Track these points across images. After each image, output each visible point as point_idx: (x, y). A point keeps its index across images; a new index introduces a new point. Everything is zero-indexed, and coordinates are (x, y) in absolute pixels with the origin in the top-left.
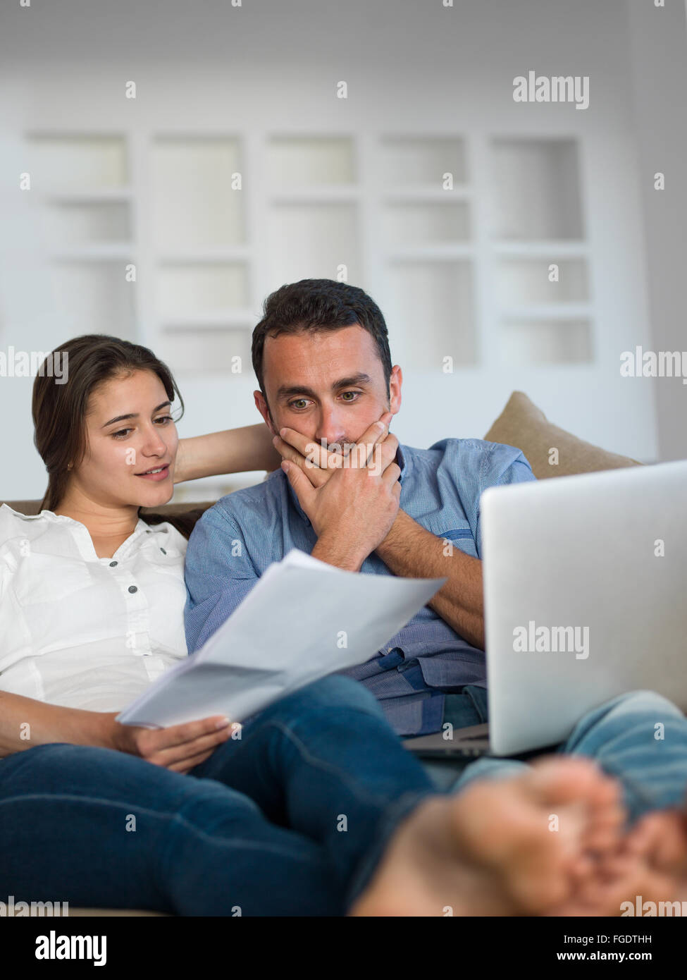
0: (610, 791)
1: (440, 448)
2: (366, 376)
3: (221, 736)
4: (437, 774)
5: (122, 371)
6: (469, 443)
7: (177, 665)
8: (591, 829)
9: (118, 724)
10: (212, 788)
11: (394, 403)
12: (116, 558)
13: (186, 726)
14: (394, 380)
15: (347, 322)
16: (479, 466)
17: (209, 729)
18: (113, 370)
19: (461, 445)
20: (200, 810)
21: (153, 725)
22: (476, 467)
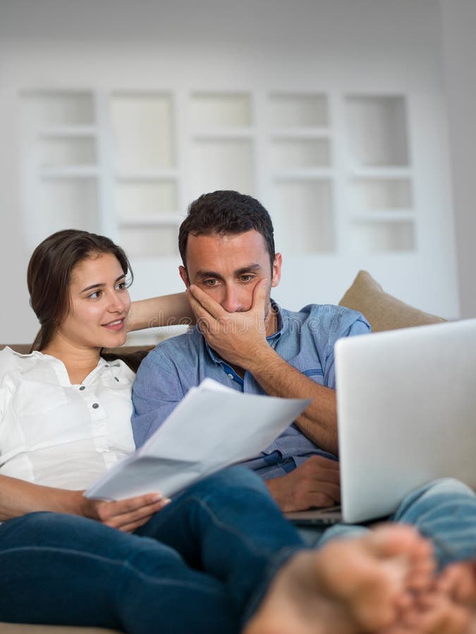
0: (426, 548)
1: (307, 311)
2: (257, 265)
3: (156, 507)
4: (306, 536)
5: (93, 254)
6: (326, 308)
7: (124, 457)
8: (412, 575)
9: (85, 499)
10: (150, 544)
11: (276, 279)
12: (84, 384)
13: (131, 500)
14: (276, 263)
15: (246, 228)
16: (331, 325)
17: (148, 502)
18: (87, 253)
19: (320, 309)
20: (141, 558)
21: (109, 499)
22: (329, 325)
